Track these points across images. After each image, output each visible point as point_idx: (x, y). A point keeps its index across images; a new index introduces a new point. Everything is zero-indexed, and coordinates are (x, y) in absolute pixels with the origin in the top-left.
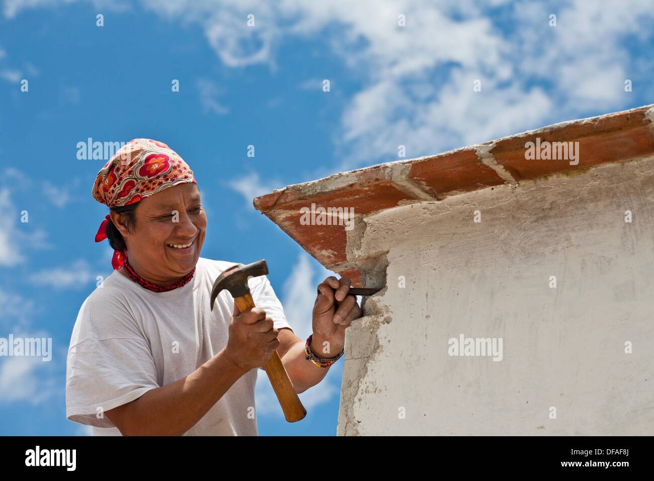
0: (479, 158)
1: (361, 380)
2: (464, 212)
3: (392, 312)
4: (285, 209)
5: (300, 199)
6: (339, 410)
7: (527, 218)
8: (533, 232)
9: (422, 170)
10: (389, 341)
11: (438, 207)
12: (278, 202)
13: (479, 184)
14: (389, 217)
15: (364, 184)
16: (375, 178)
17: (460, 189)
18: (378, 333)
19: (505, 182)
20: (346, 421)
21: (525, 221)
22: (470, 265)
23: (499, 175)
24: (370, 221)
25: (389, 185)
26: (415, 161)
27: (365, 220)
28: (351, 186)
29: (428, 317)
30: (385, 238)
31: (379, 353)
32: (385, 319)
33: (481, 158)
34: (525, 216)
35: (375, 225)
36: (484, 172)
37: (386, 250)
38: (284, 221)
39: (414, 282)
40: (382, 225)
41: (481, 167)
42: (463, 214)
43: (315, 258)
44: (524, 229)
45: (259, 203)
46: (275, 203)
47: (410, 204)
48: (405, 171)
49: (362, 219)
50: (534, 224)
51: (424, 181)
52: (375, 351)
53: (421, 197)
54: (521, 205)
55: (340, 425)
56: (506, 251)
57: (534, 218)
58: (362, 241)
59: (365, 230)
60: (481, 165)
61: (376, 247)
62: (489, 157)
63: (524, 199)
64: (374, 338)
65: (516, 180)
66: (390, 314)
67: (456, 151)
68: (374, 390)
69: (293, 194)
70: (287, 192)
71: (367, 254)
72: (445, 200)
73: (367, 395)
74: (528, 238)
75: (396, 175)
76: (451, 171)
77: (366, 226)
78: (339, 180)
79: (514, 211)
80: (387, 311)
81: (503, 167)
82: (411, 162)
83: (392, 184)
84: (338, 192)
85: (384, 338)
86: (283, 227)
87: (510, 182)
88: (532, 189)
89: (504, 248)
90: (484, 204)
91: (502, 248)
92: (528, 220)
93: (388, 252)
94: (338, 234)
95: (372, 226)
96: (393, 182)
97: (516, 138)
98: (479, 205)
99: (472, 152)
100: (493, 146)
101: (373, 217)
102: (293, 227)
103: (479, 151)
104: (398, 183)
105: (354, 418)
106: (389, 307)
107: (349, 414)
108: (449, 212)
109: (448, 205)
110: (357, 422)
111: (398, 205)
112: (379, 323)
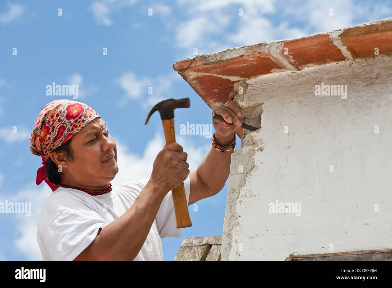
0: (331, 40)
1: (241, 188)
2: (317, 78)
3: (264, 143)
4: (194, 71)
5: (206, 65)
6: (226, 208)
7: (360, 84)
8: (363, 93)
9: (291, 47)
10: (262, 163)
11: (298, 75)
12: (191, 66)
13: (328, 59)
14: (264, 81)
15: (250, 55)
16: (258, 52)
17: (314, 62)
18: (254, 157)
19: (346, 59)
20: (230, 215)
21: (359, 86)
22: (319, 114)
23: (343, 53)
24: (251, 83)
25: (267, 57)
26: (287, 41)
27: (247, 82)
28: (242, 56)
29: (289, 147)
30: (260, 95)
31: (254, 171)
32: (259, 148)
33: (333, 40)
34: (358, 82)
35: (254, 85)
36: (333, 50)
37: (261, 102)
38: (193, 80)
39: (280, 124)
40: (259, 86)
41: (332, 47)
42: (315, 80)
43: (210, 108)
44: (358, 91)
45: (177, 66)
46: (188, 67)
47: (279, 72)
48: (279, 47)
49: (245, 81)
50: (365, 88)
51: (291, 55)
52: (252, 169)
53: (287, 67)
54: (356, 75)
55: (226, 218)
56: (344, 105)
57: (364, 84)
58: (245, 96)
59: (247, 88)
60: (332, 45)
61: (254, 100)
62: (339, 40)
63: (358, 71)
64: (251, 160)
65: (354, 58)
66: (263, 145)
67: (315, 35)
68: (250, 196)
69: (201, 61)
70: (197, 59)
71: (248, 105)
72: (303, 70)
73: (246, 198)
74: (360, 97)
75: (273, 50)
76: (311, 48)
77: (248, 86)
78: (233, 52)
79: (350, 79)
80: (261, 143)
81: (346, 47)
82: (284, 41)
83: (269, 56)
84: (232, 61)
85: (258, 160)
86: (191, 84)
87: (349, 59)
88: (364, 65)
89: (343, 102)
90: (330, 74)
91: (342, 103)
92: (361, 85)
93: (262, 104)
94: (228, 91)
95: (252, 86)
96: (271, 55)
97: (357, 28)
98: (327, 74)
99: (327, 36)
100: (342, 32)
101: (252, 80)
102: (198, 85)
103: (331, 35)
104: (273, 56)
105: (236, 213)
106: (263, 141)
107: (233, 211)
108: (306, 78)
109: (305, 74)
110: (238, 217)
111: (271, 73)
112: (255, 151)
